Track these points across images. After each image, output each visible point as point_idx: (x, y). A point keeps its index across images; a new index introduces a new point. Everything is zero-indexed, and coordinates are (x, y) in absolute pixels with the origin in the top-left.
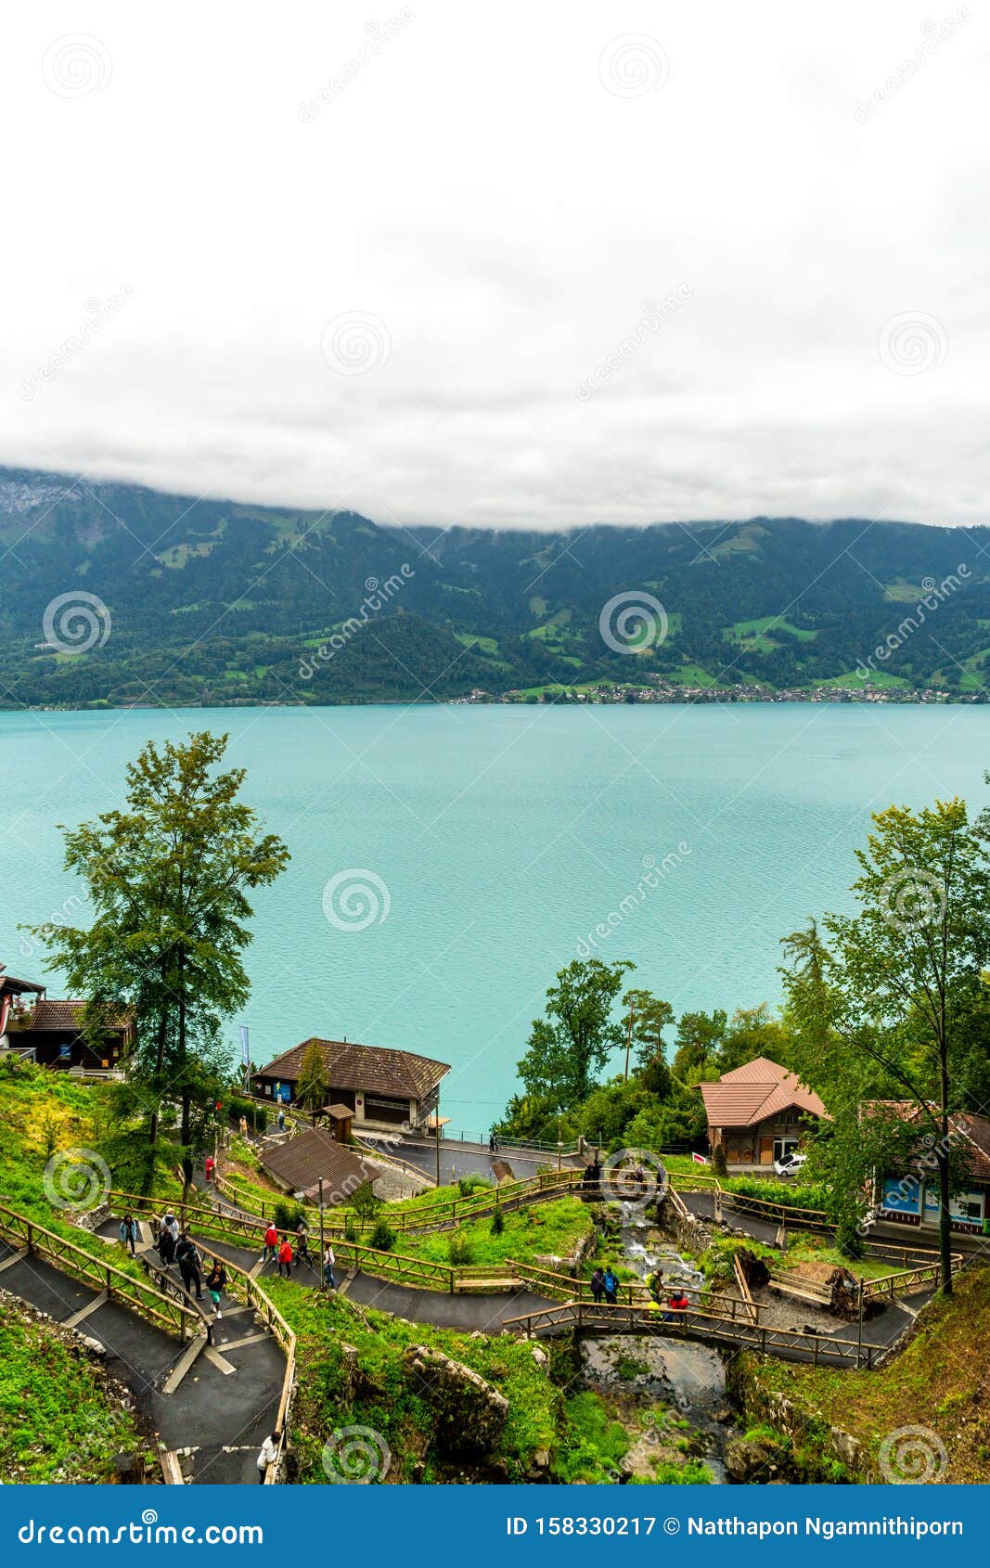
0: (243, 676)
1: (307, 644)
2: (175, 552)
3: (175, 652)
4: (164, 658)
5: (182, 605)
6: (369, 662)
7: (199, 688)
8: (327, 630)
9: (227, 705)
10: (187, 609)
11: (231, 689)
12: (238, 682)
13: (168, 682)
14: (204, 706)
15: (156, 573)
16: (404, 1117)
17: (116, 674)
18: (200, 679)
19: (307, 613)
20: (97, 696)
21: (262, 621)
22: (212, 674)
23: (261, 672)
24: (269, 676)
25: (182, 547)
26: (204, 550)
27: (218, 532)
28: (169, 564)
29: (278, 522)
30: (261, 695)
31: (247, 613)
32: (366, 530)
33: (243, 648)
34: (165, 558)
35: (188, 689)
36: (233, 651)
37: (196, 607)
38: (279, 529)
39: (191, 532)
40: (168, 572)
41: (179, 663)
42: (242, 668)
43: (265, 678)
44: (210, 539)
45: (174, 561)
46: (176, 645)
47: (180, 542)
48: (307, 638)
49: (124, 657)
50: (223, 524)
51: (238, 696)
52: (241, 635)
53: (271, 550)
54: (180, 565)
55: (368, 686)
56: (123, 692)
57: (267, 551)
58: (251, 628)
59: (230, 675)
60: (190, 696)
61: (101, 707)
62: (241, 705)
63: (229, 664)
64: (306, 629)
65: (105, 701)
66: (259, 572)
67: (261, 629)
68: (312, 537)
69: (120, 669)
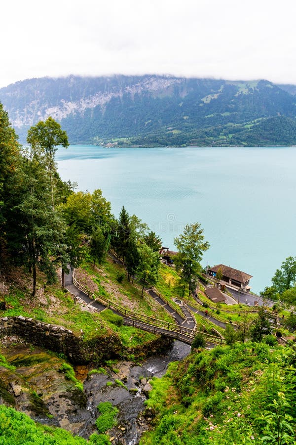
0: (225, 137)
1: (246, 127)
2: (207, 98)
3: (205, 130)
4: (202, 132)
5: (208, 115)
6: (266, 133)
7: (212, 141)
8: (253, 121)
9: (219, 147)
10: (209, 116)
11: (221, 141)
12: (223, 139)
13: (202, 139)
14: (213, 147)
15: (201, 105)
16: (239, 286)
17: (188, 137)
18: (212, 138)
19: (247, 116)
20: (183, 144)
21: (232, 119)
22: (215, 137)
23: (230, 136)
24: (233, 137)
25: (209, 96)
26: (216, 96)
27: (220, 90)
28: (205, 102)
29: (240, 85)
30: (231, 144)
31: (228, 117)
32: (269, 86)
33: (225, 128)
34: (204, 100)
35: (208, 142)
36: (222, 129)
37: (212, 115)
38: (239, 88)
39: (212, 91)
40: (205, 105)
41: (206, 133)
42: (225, 135)
43: (231, 138)
44: (217, 93)
45: (207, 100)
46: (206, 127)
47: (209, 94)
48: (246, 125)
49: (191, 132)
50: (222, 87)
51: (223, 144)
52: (226, 124)
53: (237, 95)
54: (208, 102)
55: (265, 141)
56: (190, 142)
57: (235, 95)
58: (229, 122)
59: (221, 137)
60: (209, 143)
61: (184, 147)
62: (223, 146)
63: (221, 134)
64: (246, 121)
65: (185, 145)
66: (232, 103)
67: (232, 122)
68: (250, 90)
69: (189, 135)
